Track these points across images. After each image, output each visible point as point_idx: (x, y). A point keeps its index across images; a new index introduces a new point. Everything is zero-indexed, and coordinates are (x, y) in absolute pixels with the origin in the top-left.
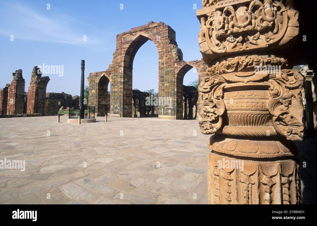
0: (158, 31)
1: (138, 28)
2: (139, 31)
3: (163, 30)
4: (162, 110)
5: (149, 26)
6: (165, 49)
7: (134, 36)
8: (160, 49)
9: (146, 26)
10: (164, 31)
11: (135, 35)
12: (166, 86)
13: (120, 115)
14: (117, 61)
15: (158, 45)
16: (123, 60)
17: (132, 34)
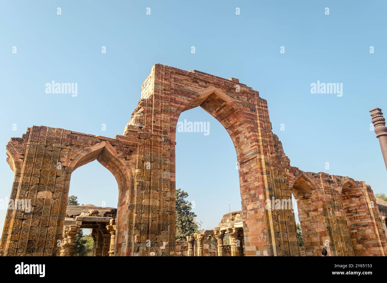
1: (211, 77)
2: (213, 83)
3: (261, 105)
5: (233, 84)
6: (268, 138)
9: (229, 82)
11: (205, 87)
14: (159, 126)
16: (174, 127)
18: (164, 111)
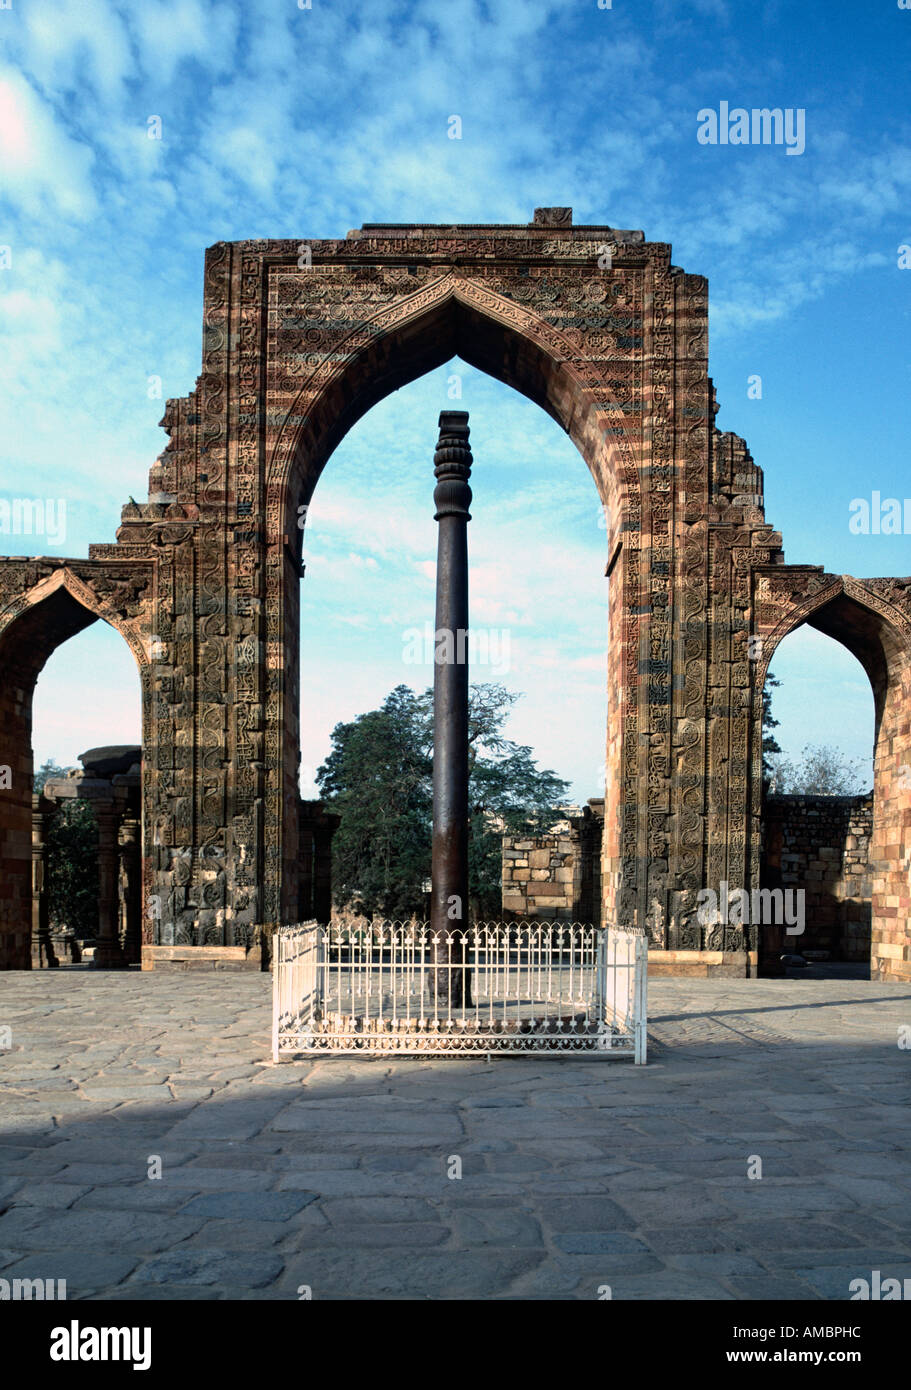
0: (621, 301)
1: (435, 234)
2: (446, 261)
3: (670, 308)
4: (658, 908)
5: (541, 241)
6: (685, 457)
7: (398, 298)
8: (634, 446)
9: (518, 235)
10: (675, 314)
11: (408, 289)
12: (690, 737)
13: (256, 951)
14: (222, 488)
15: (619, 414)
16: (279, 481)
17: (376, 278)
18: (240, 429)
